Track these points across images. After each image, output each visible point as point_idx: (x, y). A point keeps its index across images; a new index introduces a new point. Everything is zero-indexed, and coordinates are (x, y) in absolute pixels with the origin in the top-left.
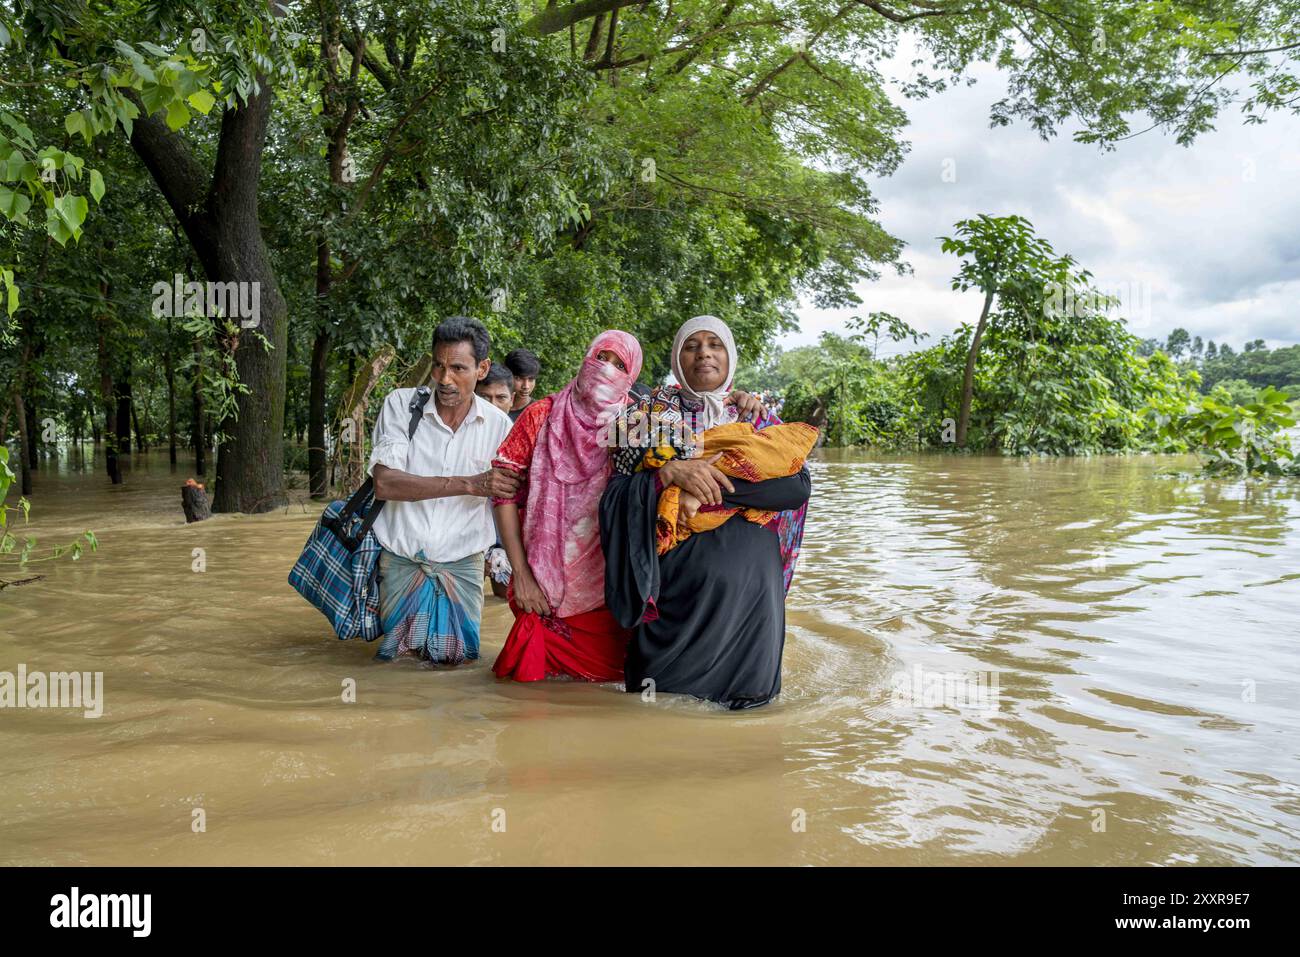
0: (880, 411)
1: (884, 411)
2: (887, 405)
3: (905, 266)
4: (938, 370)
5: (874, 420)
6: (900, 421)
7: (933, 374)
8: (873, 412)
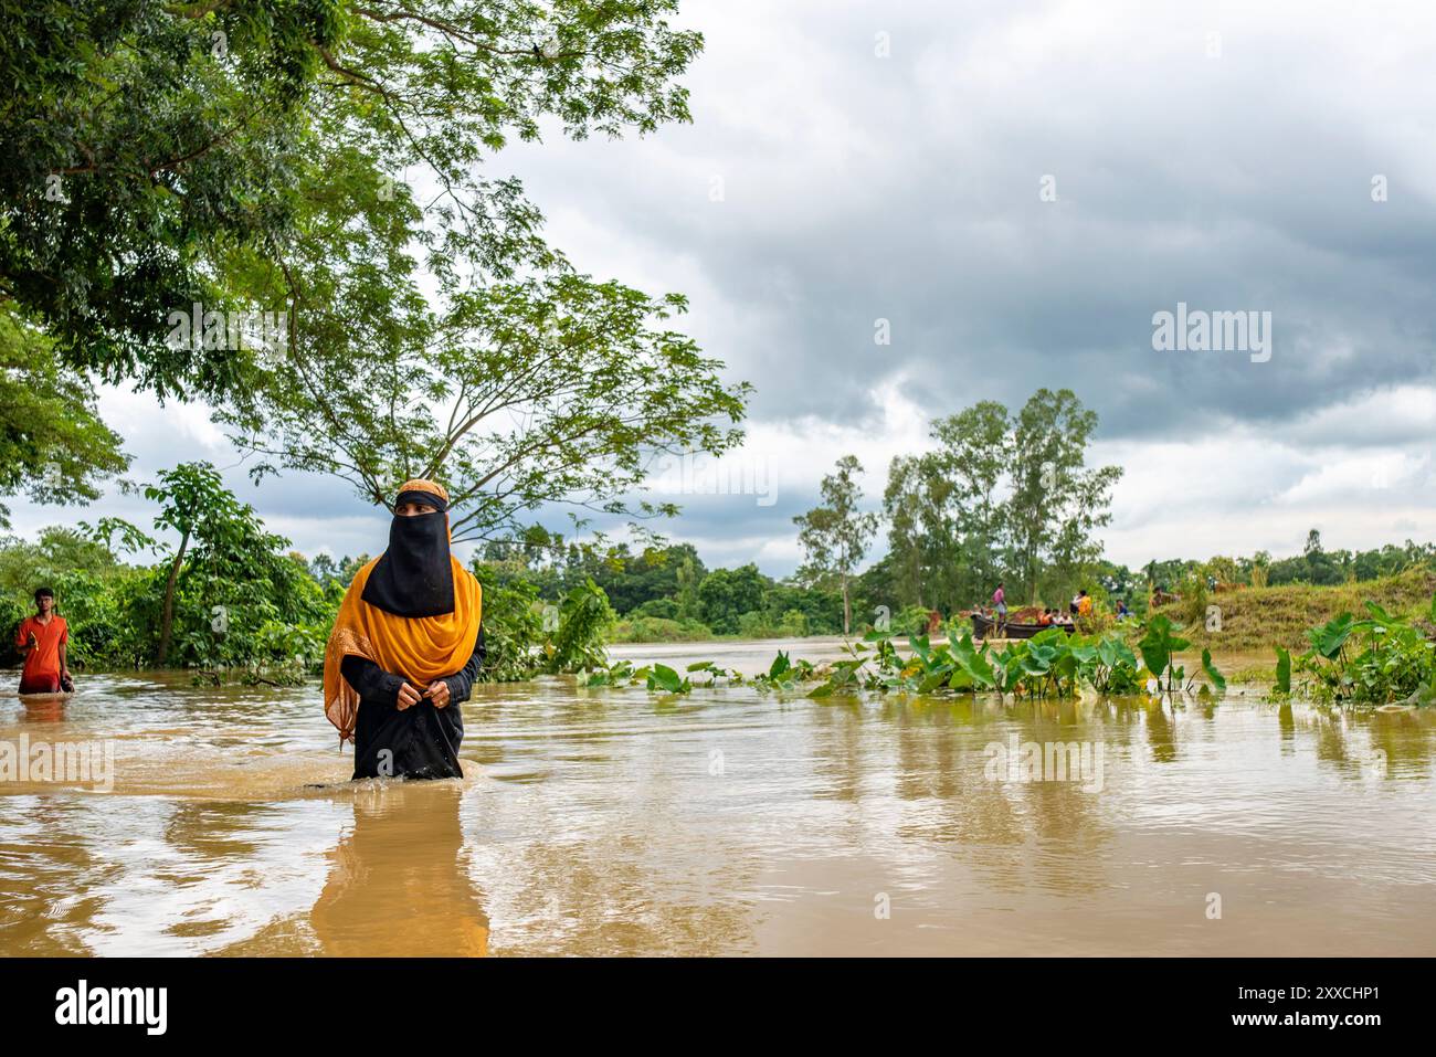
0: (97, 632)
1: (101, 633)
2: (104, 627)
3: (130, 485)
4: (145, 597)
5: (91, 642)
6: (114, 642)
7: (140, 600)
8: (89, 634)
